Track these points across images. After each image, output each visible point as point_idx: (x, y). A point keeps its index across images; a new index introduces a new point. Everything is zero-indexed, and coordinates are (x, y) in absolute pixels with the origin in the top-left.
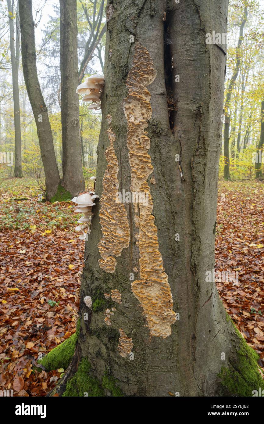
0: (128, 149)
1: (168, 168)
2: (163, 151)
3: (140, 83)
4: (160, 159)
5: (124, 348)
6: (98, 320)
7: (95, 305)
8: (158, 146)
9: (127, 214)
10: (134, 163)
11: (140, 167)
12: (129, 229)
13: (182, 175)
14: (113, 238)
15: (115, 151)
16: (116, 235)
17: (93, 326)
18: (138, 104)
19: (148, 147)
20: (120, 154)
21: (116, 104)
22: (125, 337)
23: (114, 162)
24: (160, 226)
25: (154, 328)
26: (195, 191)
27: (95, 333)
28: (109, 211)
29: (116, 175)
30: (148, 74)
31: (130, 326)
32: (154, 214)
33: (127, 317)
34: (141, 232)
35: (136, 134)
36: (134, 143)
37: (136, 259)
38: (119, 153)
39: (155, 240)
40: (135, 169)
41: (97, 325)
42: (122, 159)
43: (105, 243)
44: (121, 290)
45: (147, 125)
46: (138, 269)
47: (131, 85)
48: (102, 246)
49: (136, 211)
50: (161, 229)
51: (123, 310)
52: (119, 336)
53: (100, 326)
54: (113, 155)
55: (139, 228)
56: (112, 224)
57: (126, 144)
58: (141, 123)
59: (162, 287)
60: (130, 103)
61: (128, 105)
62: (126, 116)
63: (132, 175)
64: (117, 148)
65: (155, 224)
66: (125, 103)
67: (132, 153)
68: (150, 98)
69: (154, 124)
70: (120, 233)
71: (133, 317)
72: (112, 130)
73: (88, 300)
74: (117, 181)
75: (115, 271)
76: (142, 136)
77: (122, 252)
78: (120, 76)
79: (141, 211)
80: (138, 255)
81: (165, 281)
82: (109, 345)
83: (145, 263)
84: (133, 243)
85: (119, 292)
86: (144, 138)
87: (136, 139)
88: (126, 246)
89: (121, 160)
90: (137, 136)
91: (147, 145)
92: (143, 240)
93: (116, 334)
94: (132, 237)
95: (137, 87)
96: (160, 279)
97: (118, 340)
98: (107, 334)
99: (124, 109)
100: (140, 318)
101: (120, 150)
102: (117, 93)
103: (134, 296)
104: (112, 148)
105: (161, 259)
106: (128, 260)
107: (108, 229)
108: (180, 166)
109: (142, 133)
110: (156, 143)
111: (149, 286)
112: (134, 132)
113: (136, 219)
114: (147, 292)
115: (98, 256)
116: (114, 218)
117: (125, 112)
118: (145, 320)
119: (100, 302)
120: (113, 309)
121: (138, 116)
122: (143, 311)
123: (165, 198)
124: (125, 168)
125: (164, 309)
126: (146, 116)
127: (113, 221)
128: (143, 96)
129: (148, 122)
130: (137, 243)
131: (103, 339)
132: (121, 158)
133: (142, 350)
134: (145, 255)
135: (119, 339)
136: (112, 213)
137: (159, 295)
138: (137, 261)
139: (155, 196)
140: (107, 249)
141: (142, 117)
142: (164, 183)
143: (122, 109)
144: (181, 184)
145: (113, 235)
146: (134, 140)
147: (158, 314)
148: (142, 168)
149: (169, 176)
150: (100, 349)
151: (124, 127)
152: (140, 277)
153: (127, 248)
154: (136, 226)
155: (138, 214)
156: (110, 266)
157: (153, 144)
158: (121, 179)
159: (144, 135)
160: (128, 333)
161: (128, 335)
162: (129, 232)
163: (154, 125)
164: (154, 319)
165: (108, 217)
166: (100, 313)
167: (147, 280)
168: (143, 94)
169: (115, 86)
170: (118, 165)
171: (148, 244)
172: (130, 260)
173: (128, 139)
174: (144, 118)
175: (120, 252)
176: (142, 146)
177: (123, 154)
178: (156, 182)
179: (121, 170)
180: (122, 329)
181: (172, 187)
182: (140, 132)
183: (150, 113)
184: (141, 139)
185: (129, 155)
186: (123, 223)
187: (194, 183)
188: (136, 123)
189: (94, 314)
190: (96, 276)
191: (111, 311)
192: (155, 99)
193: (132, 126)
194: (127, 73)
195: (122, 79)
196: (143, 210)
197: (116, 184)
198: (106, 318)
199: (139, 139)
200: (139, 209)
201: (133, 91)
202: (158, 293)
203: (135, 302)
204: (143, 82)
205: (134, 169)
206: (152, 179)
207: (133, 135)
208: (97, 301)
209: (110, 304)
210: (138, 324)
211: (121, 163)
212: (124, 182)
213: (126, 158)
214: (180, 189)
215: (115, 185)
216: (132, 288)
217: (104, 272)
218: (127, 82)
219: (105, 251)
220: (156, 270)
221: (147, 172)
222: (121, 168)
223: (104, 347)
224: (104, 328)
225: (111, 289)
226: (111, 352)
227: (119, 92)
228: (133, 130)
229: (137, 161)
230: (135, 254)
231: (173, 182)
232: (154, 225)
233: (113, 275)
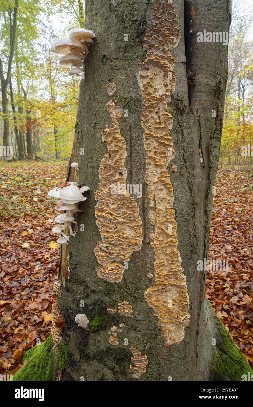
0: (142, 128)
1: (190, 153)
2: (185, 133)
3: (163, 45)
4: (182, 142)
5: (139, 368)
6: (99, 341)
7: (94, 324)
8: (181, 126)
9: (138, 209)
10: (152, 147)
11: (159, 151)
12: (142, 228)
13: (202, 161)
14: (119, 240)
15: (121, 131)
16: (125, 236)
17: (91, 349)
18: (160, 72)
19: (171, 127)
20: (131, 135)
21: (124, 69)
22: (138, 355)
23: (120, 144)
24: (181, 221)
25: (170, 336)
26: (211, 178)
27: (95, 357)
28: (112, 207)
29: (123, 161)
30: (173, 35)
31: (143, 341)
32: (175, 208)
33: (140, 331)
34: (157, 230)
35: (156, 110)
36: (152, 121)
37: (151, 262)
38: (129, 133)
39: (175, 238)
40: (153, 153)
41: (98, 347)
42: (133, 141)
43: (107, 247)
44: (131, 302)
45: (170, 100)
46: (153, 274)
47: (150, 46)
48: (102, 251)
49: (152, 205)
50: (181, 224)
51: (135, 324)
52: (131, 355)
53: (103, 347)
54: (119, 136)
55: (154, 226)
56: (118, 223)
57: (139, 122)
58: (164, 97)
59: (179, 289)
60: (148, 69)
61: (145, 73)
62: (141, 85)
63: (147, 161)
64: (126, 126)
65: (175, 219)
66: (140, 68)
67: (148, 134)
68: (174, 65)
69: (178, 98)
70: (129, 233)
71: (148, 330)
72: (116, 104)
73: (81, 319)
74: (125, 168)
75: (123, 279)
76: (164, 113)
77: (132, 255)
78: (134, 32)
79: (158, 205)
80: (153, 257)
81: (184, 283)
82: (117, 368)
83: (163, 265)
84: (146, 243)
85: (129, 304)
86: (167, 115)
87: (155, 117)
88: (137, 249)
89: (131, 143)
90: (157, 112)
91: (169, 124)
92: (160, 239)
93: (126, 354)
94: (145, 236)
95: (159, 49)
96: (178, 282)
97: (130, 360)
98: (114, 356)
99: (138, 77)
100: (154, 329)
101: (130, 129)
102: (126, 55)
103: (148, 306)
104: (117, 126)
105: (180, 259)
106: (140, 264)
107: (111, 229)
108: (200, 150)
109: (164, 109)
110: (179, 123)
111: (166, 291)
112: (154, 108)
113: (151, 215)
114: (163, 299)
115: (94, 264)
116: (120, 215)
117: (139, 81)
118: (160, 330)
119: (102, 319)
120: (121, 325)
121: (159, 87)
122: (159, 320)
123: (186, 188)
124: (137, 152)
125: (182, 313)
126: (169, 87)
127: (120, 219)
128: (166, 62)
129: (172, 96)
130: (152, 243)
131: (107, 363)
132: (131, 140)
133: (157, 364)
134: (163, 256)
135: (132, 358)
136: (117, 209)
137: (176, 299)
138: (151, 264)
139: (176, 186)
140: (110, 254)
141: (164, 89)
142: (186, 170)
143: (135, 77)
144: (201, 171)
145: (119, 236)
146: (152, 117)
147: (174, 321)
148: (163, 153)
149: (191, 162)
150: (103, 375)
151: (138, 101)
152: (155, 282)
153: (138, 250)
154: (151, 223)
155: (155, 209)
156: (116, 274)
157: (176, 123)
158: (131, 166)
159: (167, 111)
160: (142, 349)
161: (142, 351)
162: (142, 232)
163: (180, 100)
164: (169, 326)
165: (111, 215)
166: (102, 333)
167: (165, 285)
168: (166, 60)
169: (123, 46)
170: (127, 149)
171: (167, 243)
172: (142, 264)
173: (144, 116)
174: (167, 91)
175: (129, 256)
176: (163, 126)
177: (134, 134)
178: (178, 170)
179: (131, 155)
180: (134, 347)
181: (193, 174)
182: (162, 108)
183: (174, 84)
184: (161, 117)
185: (144, 136)
186: (135, 220)
187: (210, 170)
188: (157, 95)
189: (92, 335)
190: (93, 289)
191: (119, 328)
192: (178, 68)
193: (151, 100)
194: (145, 29)
195: (136, 37)
196: (162, 204)
197: (123, 173)
198: (112, 337)
199: (159, 117)
200: (155, 202)
201: (154, 54)
202: (174, 297)
203: (150, 312)
204: (168, 44)
205: (151, 154)
206: (174, 166)
207: (151, 111)
208: (97, 318)
209: (116, 320)
210: (153, 336)
211: (131, 147)
212: (135, 169)
213: (139, 140)
214: (200, 177)
215: (121, 174)
216: (145, 297)
217: (106, 282)
218: (144, 42)
219: (107, 257)
220: (175, 272)
221: (168, 158)
222: (131, 152)
223: (110, 371)
224: (109, 349)
225: (118, 301)
226: (119, 376)
227: (130, 55)
228: (153, 104)
229: (156, 144)
230: (149, 256)
231: (194, 168)
232: (174, 221)
233: (120, 286)
